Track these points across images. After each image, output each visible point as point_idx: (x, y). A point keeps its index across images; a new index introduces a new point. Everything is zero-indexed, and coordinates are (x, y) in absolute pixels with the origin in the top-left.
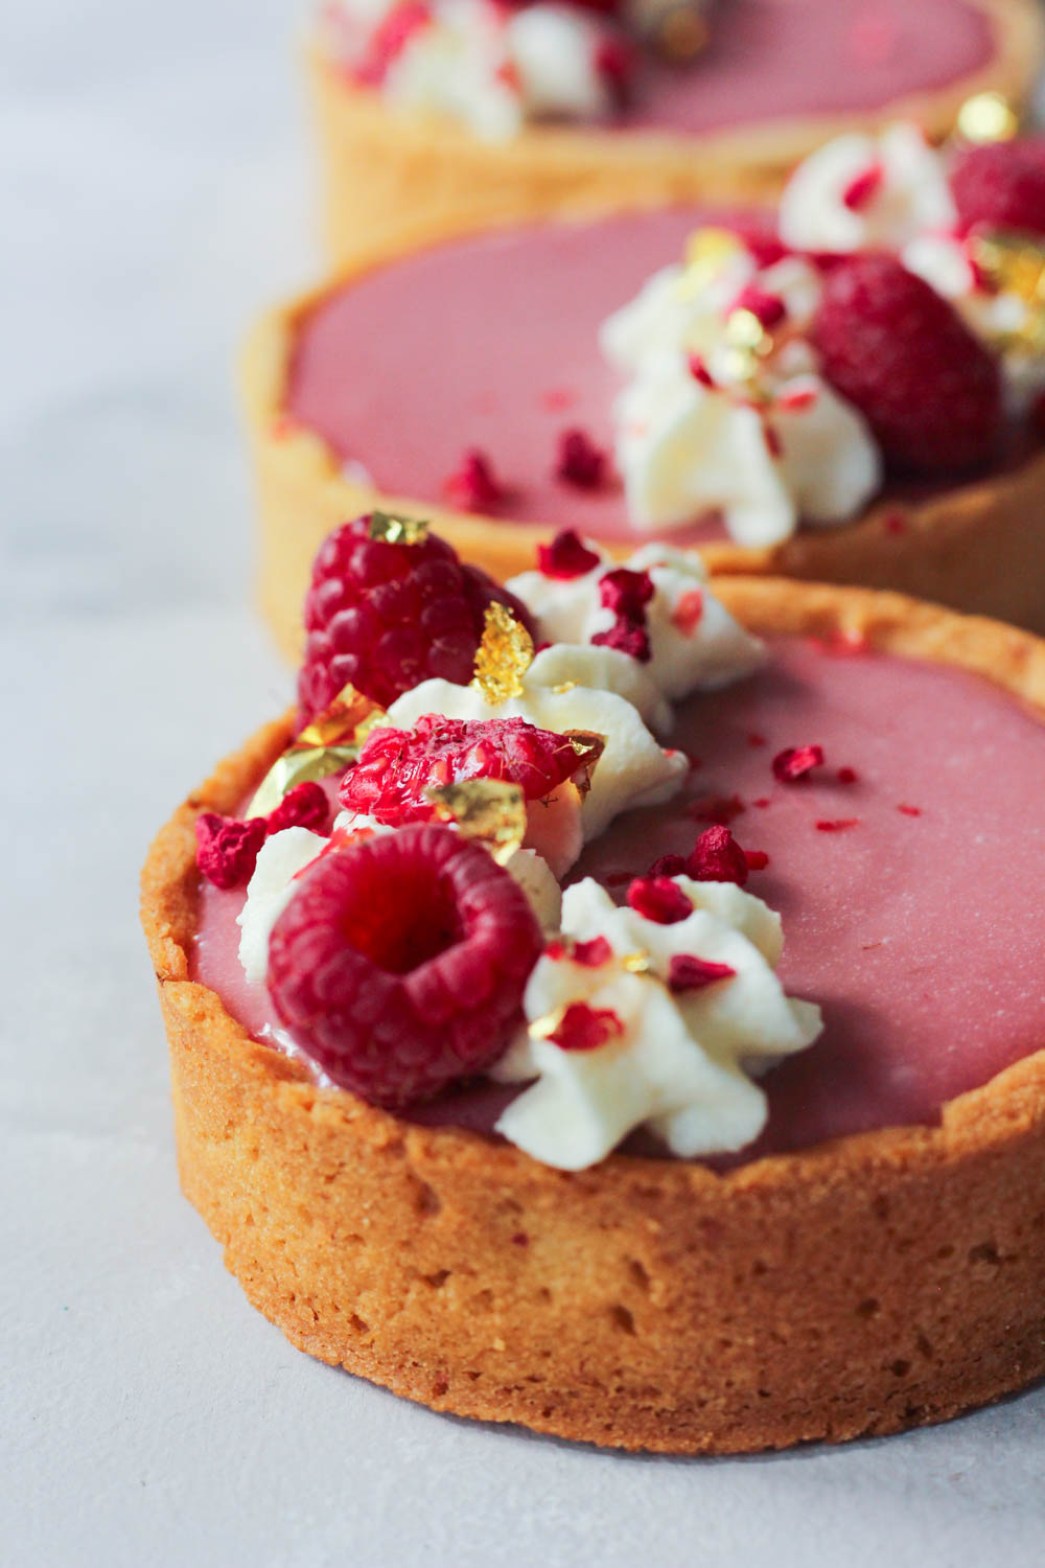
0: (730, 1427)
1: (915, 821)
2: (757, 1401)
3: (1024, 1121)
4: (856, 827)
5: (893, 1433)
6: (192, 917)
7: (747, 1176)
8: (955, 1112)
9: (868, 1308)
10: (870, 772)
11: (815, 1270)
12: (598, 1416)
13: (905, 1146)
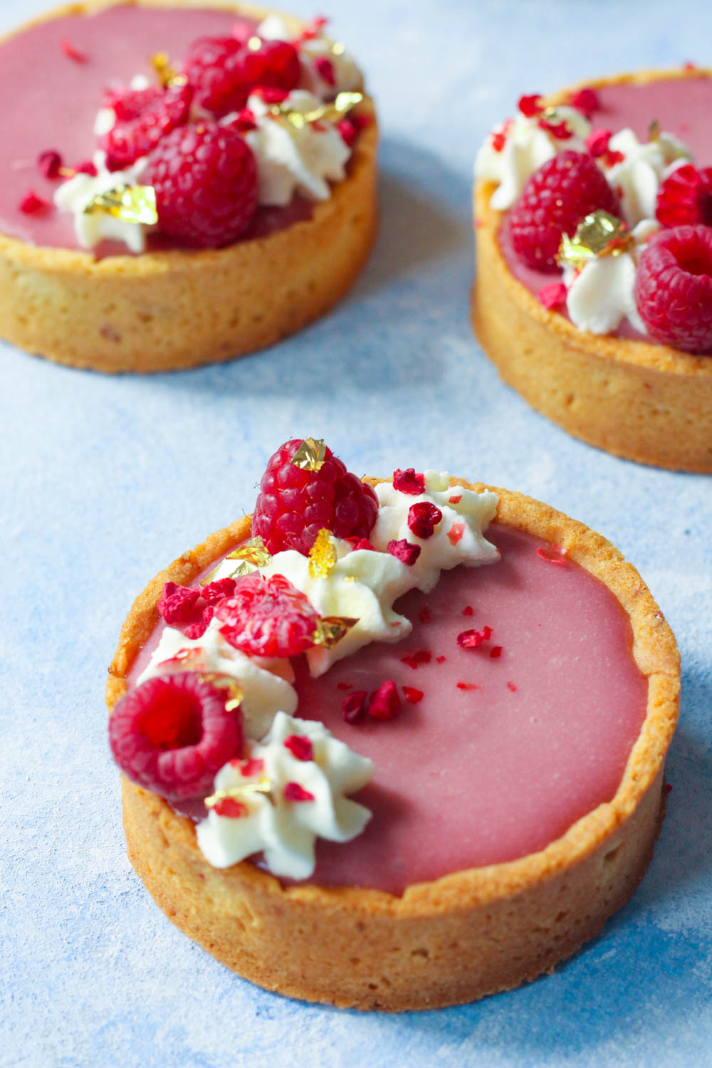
0: (288, 985)
1: (511, 694)
2: (300, 979)
3: (441, 908)
4: (477, 691)
5: (365, 1012)
6: (146, 634)
7: (296, 894)
8: (411, 892)
9: (355, 961)
10: (510, 653)
11: (328, 940)
12: (232, 957)
13: (376, 904)
